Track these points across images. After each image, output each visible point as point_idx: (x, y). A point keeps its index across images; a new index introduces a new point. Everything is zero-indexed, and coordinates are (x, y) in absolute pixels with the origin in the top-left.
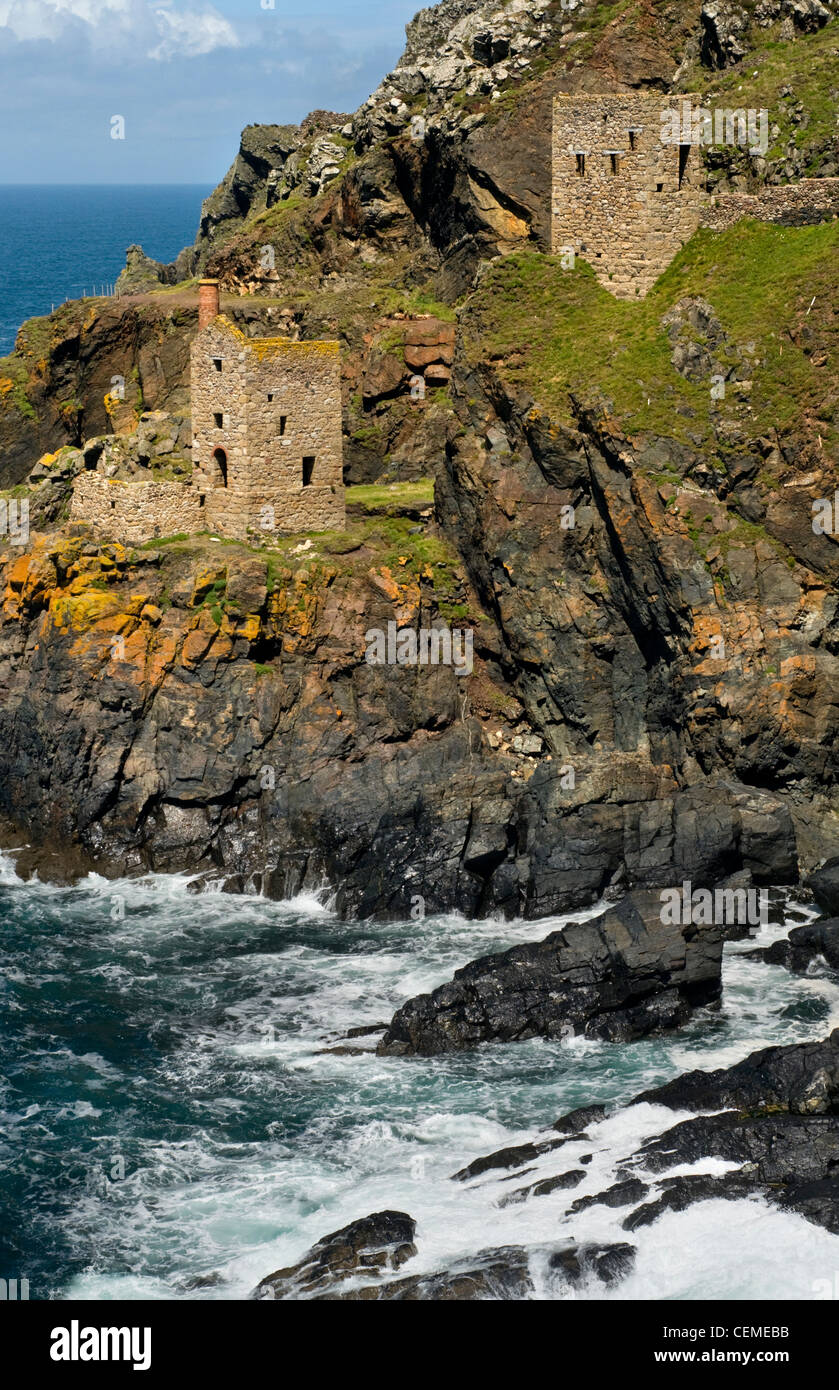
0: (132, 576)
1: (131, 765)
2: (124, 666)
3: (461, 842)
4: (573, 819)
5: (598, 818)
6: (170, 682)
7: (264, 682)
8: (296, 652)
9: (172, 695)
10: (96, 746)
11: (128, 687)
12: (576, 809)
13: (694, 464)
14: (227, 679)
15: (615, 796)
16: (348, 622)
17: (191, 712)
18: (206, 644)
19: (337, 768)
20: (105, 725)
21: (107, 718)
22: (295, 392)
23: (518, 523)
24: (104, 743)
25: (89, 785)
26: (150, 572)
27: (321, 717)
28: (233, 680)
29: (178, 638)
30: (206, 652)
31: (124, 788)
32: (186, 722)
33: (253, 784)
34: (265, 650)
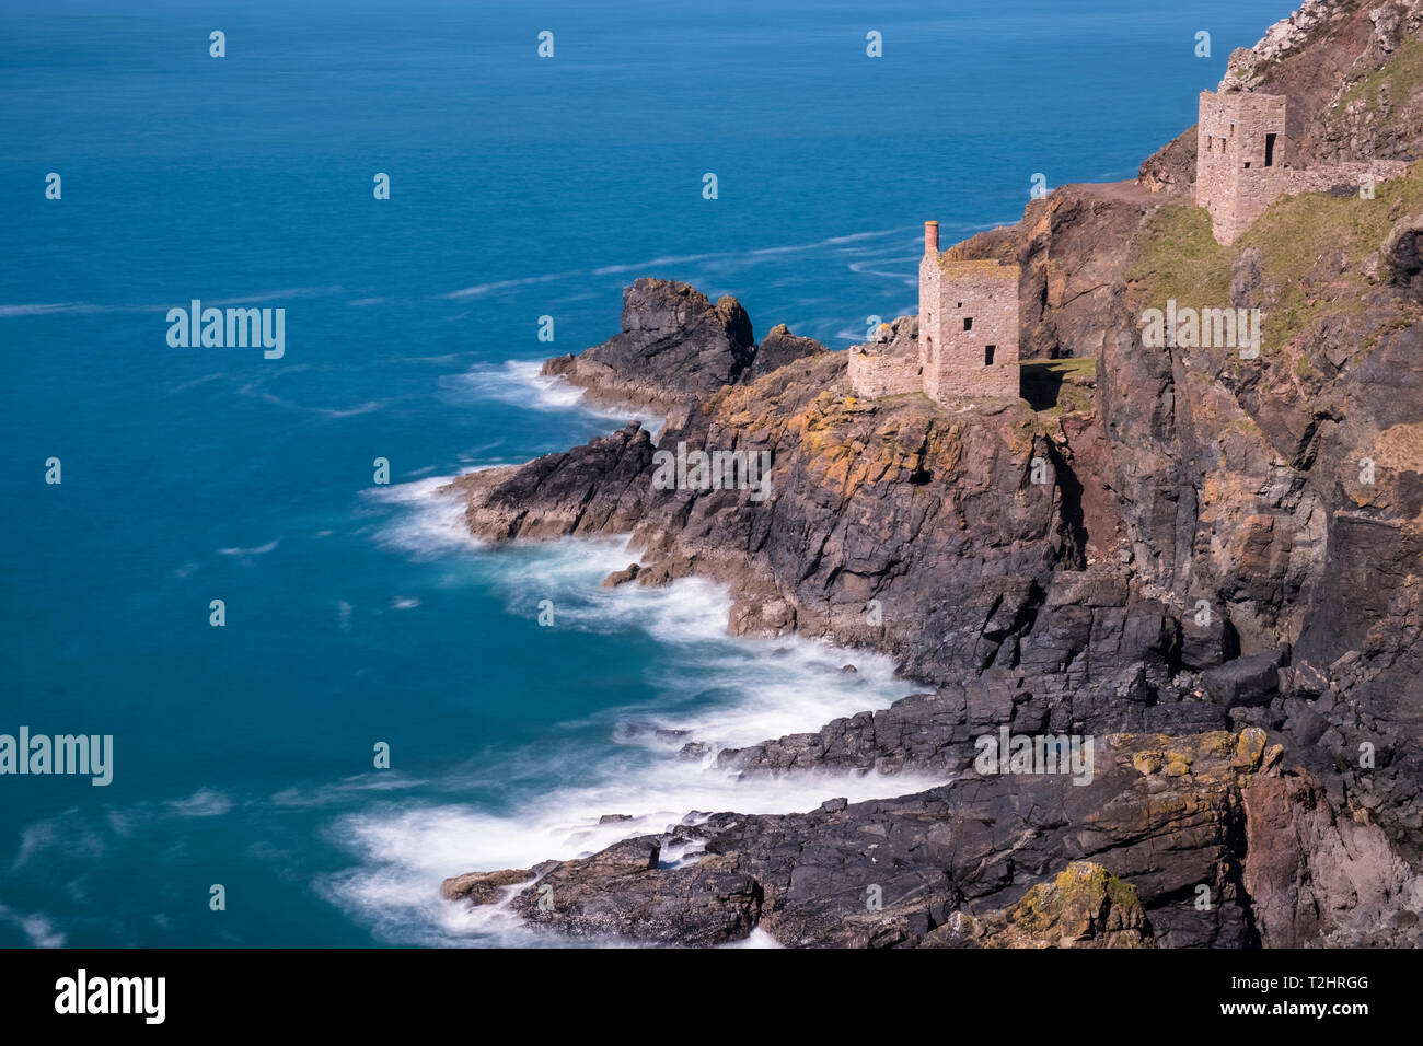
0: (855, 420)
1: (829, 546)
2: (832, 481)
3: (983, 621)
4: (1057, 614)
5: (1072, 615)
6: (859, 495)
7: (917, 498)
8: (941, 481)
9: (859, 503)
10: (810, 531)
11: (832, 495)
12: (1060, 607)
13: (1221, 371)
14: (894, 495)
15: (1090, 602)
16: (980, 464)
17: (868, 515)
18: (882, 471)
19: (953, 562)
20: (818, 518)
21: (819, 513)
22: (980, 301)
23: (1129, 400)
24: (815, 530)
25: (804, 556)
26: (866, 419)
27: (950, 526)
28: (898, 496)
29: (869, 467)
30: (881, 477)
31: (822, 561)
32: (864, 521)
33: (902, 566)
34: (921, 478)
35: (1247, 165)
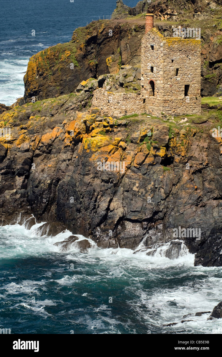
0: (115, 130)
1: (113, 205)
6: (129, 173)
7: (166, 174)
8: (180, 162)
9: (130, 178)
10: (99, 197)
14: (152, 172)
16: (201, 151)
17: (137, 185)
18: (144, 158)
19: (194, 209)
20: (103, 189)
21: (104, 186)
22: (182, 59)
24: (102, 196)
25: (96, 212)
26: (123, 129)
27: (189, 189)
28: (154, 173)
30: (144, 161)
31: (109, 214)
32: (135, 188)
33: (161, 214)
34: (167, 161)
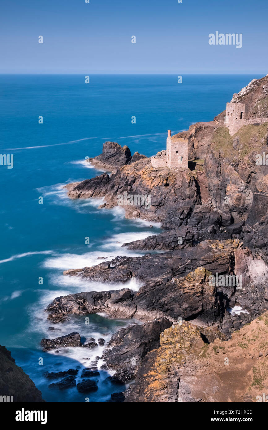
0: (153, 172)
2: (148, 185)
3: (180, 216)
4: (196, 214)
5: (199, 214)
6: (153, 188)
7: (166, 189)
8: (171, 186)
9: (153, 190)
11: (148, 188)
12: (196, 213)
13: (231, 163)
15: (203, 212)
16: (179, 182)
19: (174, 203)
21: (145, 192)
23: (211, 168)
26: (155, 172)
27: (173, 195)
28: (162, 189)
29: (156, 183)
30: (158, 185)
32: (154, 194)
33: (162, 204)
34: (167, 185)
35: (237, 119)
